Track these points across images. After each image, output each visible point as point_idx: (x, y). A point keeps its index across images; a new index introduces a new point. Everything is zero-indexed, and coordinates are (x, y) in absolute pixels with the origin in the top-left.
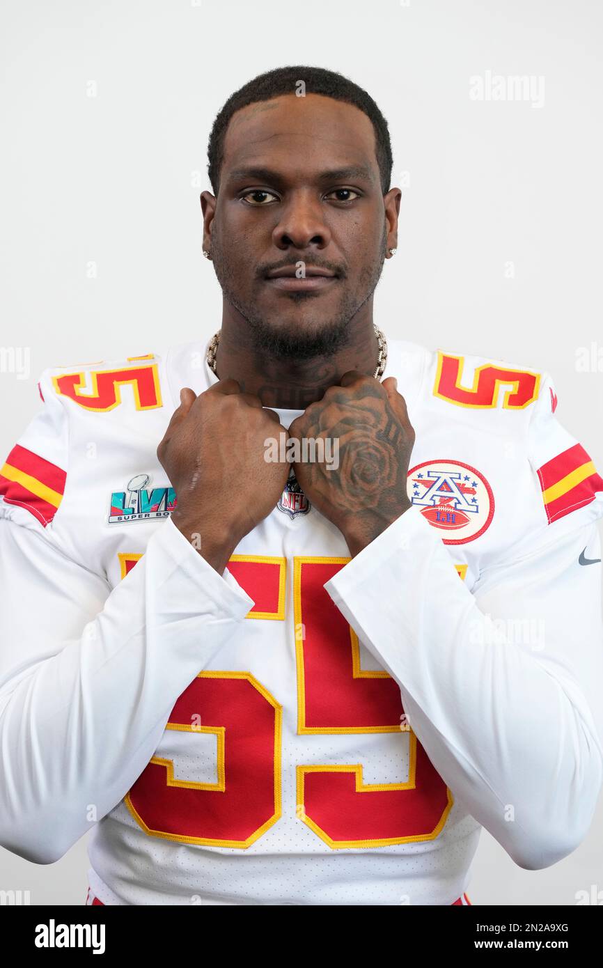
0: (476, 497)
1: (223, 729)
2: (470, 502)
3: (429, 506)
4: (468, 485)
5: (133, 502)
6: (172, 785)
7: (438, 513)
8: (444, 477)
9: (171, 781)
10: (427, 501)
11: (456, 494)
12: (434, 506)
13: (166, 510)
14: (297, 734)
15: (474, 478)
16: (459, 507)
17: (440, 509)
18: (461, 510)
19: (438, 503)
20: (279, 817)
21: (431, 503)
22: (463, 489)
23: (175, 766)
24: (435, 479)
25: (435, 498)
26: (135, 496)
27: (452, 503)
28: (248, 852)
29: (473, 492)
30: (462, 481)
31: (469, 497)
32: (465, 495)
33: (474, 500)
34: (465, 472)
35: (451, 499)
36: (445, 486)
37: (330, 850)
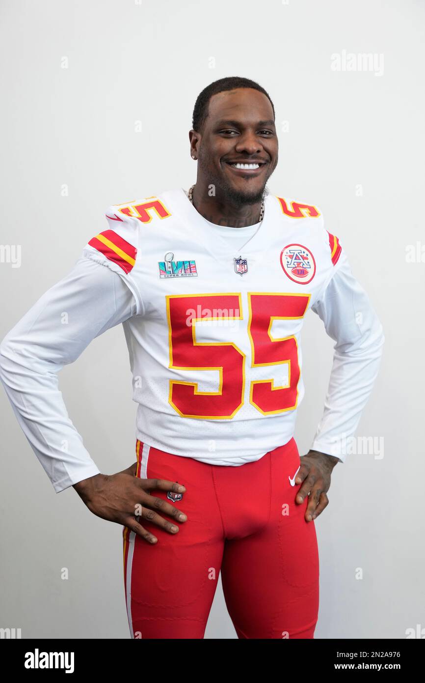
0: (308, 261)
1: (222, 368)
2: (307, 263)
3: (294, 268)
4: (305, 256)
5: (169, 267)
6: (196, 394)
7: (298, 270)
8: (296, 252)
9: (196, 393)
10: (292, 266)
11: (302, 260)
12: (296, 267)
13: (185, 272)
14: (251, 368)
15: (307, 252)
16: (304, 266)
17: (298, 268)
18: (305, 268)
19: (296, 266)
20: (243, 404)
21: (294, 266)
22: (304, 258)
23: (199, 386)
24: (293, 254)
25: (295, 263)
26: (170, 265)
27: (301, 265)
28: (232, 420)
29: (307, 259)
30: (302, 254)
31: (306, 261)
32: (305, 260)
33: (308, 263)
34: (303, 250)
35: (300, 263)
36: (297, 258)
37: (264, 416)
